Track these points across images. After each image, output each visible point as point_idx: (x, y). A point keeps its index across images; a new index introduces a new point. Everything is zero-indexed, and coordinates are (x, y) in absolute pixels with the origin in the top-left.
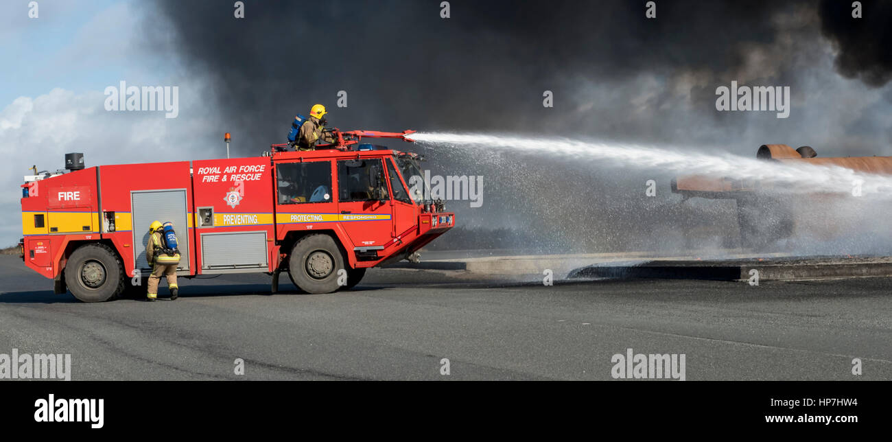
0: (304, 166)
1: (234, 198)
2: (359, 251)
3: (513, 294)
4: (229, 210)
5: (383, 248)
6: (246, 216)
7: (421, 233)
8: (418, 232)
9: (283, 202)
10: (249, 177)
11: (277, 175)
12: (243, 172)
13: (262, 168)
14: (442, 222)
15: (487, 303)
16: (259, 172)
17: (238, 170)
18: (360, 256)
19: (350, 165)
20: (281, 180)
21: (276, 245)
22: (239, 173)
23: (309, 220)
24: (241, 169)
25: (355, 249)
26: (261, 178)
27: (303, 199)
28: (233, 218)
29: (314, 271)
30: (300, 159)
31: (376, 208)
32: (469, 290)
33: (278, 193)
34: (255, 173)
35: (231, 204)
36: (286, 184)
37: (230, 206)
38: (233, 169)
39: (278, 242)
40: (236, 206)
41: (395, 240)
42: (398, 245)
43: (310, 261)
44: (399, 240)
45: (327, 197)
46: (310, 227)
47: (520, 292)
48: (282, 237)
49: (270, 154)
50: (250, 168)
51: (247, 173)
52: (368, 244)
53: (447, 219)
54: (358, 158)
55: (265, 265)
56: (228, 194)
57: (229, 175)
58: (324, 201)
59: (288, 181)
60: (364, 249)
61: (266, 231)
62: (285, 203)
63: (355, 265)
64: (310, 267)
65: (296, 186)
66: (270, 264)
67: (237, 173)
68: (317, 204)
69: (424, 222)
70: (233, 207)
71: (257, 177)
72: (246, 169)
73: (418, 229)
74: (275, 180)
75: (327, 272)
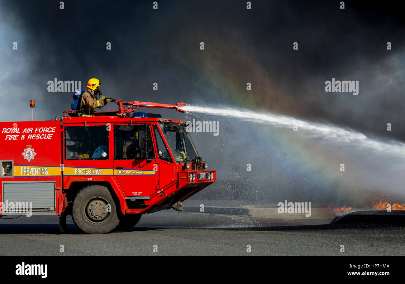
0: (87, 129)
1: (29, 154)
2: (130, 200)
3: (287, 236)
4: (25, 163)
5: (148, 198)
6: (39, 168)
7: (180, 187)
8: (178, 186)
9: (70, 158)
10: (43, 137)
11: (65, 136)
12: (38, 133)
13: (53, 130)
14: (201, 178)
15: (267, 243)
16: (51, 133)
17: (34, 131)
18: (131, 204)
19: (124, 129)
20: (68, 140)
21: (63, 193)
22: (35, 134)
23: (90, 174)
24: (36, 130)
25: (126, 198)
26: (52, 137)
27: (87, 156)
28: (29, 169)
29: (92, 215)
30: (84, 123)
31: (143, 166)
32: (251, 232)
33: (65, 150)
34: (47, 133)
35: (28, 159)
36: (72, 143)
37: (27, 160)
38: (30, 130)
39: (64, 191)
40: (32, 160)
41: (159, 192)
42: (161, 196)
43: (90, 207)
44: (162, 192)
45: (104, 154)
46: (90, 179)
47: (293, 235)
48: (67, 187)
49: (62, 118)
50: (44, 130)
51: (41, 134)
52: (137, 195)
53: (207, 175)
54: (131, 123)
55: (53, 209)
56: (25, 150)
57: (27, 135)
58: (103, 158)
59: (74, 141)
60: (133, 199)
61: (55, 181)
62: (72, 159)
63: (126, 211)
64: (89, 212)
65: (81, 145)
66: (57, 209)
67: (33, 133)
68: (97, 160)
69: (182, 177)
70: (29, 161)
71: (49, 137)
72: (41, 130)
73: (178, 183)
74: (64, 140)
75: (103, 216)
